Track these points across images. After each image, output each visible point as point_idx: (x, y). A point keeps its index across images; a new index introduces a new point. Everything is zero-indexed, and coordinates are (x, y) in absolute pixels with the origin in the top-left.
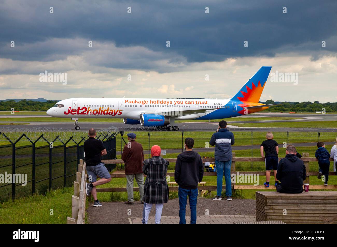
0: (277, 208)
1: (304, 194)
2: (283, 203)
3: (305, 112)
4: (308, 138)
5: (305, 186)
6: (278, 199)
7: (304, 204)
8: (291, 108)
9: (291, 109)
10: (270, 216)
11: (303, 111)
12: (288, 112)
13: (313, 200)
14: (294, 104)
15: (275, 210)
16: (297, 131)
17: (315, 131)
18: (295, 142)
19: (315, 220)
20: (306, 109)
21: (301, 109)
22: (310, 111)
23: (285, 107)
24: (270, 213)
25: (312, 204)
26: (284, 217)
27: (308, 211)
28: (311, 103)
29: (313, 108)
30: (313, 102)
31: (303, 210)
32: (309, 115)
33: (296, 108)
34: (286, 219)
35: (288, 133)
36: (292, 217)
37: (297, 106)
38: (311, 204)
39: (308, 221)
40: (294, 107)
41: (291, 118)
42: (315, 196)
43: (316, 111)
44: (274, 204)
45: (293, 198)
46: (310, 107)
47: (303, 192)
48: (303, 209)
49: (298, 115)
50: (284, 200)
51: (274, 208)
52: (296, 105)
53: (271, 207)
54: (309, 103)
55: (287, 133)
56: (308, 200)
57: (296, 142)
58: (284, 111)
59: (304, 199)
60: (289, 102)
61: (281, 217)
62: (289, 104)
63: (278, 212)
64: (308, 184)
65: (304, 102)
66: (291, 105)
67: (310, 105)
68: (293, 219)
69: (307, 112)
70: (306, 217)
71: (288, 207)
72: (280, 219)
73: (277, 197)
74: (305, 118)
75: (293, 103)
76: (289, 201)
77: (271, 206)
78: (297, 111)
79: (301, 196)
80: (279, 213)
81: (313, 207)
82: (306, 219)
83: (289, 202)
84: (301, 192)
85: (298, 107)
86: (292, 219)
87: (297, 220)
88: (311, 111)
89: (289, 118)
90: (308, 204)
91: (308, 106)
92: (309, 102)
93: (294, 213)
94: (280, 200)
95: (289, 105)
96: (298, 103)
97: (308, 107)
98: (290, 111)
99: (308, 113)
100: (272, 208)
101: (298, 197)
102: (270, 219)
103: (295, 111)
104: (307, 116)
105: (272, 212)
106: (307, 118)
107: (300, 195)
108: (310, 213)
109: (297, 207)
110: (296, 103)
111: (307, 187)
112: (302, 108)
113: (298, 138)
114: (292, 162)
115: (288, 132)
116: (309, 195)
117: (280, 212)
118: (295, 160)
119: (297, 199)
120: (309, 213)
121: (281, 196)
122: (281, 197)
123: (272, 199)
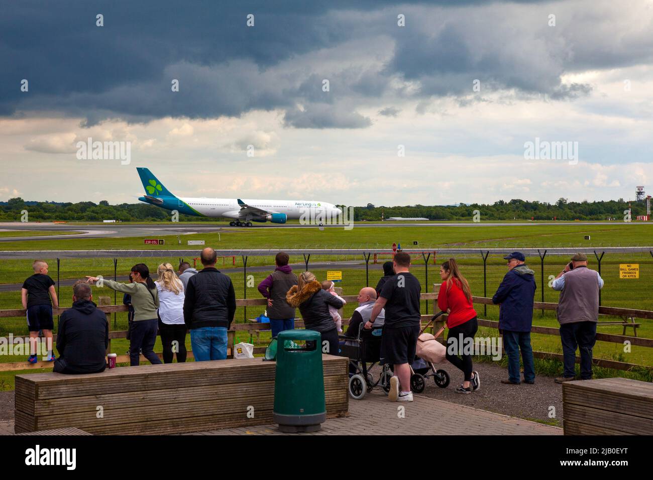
0: (59, 402)
1: (107, 373)
2: (70, 393)
3: (84, 221)
4: (91, 270)
5: (109, 358)
6: (60, 386)
7: (108, 392)
8: (57, 214)
9: (57, 216)
10: (44, 420)
11: (80, 219)
12: (52, 221)
13: (125, 383)
14: (62, 206)
15: (54, 408)
16: (76, 256)
17: (108, 256)
18: (69, 278)
19: (127, 419)
20: (85, 215)
21: (76, 215)
22: (92, 219)
23: (46, 212)
24: (44, 414)
25: (123, 391)
26: (71, 420)
27: (115, 405)
28: (94, 205)
29: (97, 213)
30: (98, 203)
31: (106, 403)
32: (92, 227)
33: (67, 213)
34: (75, 422)
35: (59, 261)
36: (85, 418)
37: (69, 210)
38: (121, 391)
39: (114, 423)
40: (63, 211)
41: (59, 233)
42: (128, 375)
43: (104, 218)
44: (53, 397)
45: (88, 381)
46: (93, 212)
47: (107, 369)
48: (106, 401)
49: (72, 227)
50: (71, 388)
51: (52, 403)
52: (66, 208)
53: (46, 403)
54: (91, 204)
55: (56, 262)
56: (115, 384)
57: (71, 277)
58: (44, 219)
59: (109, 382)
60: (53, 203)
61: (65, 421)
62: (52, 205)
63: (58, 410)
64: (114, 355)
65: (81, 203)
66: (56, 207)
67: (93, 208)
68: (88, 421)
69: (87, 221)
70: (110, 416)
71: (79, 401)
72: (63, 423)
73: (57, 383)
74: (84, 233)
75: (60, 203)
76: (81, 388)
77: (47, 401)
78: (69, 219)
79: (103, 378)
80: (61, 413)
81: (124, 397)
82: (110, 418)
83: (80, 391)
84: (102, 371)
85: (70, 212)
86: (85, 421)
87: (94, 423)
88: (95, 219)
89: (54, 233)
90: (115, 392)
91: (88, 209)
92: (90, 202)
93: (89, 410)
94: (63, 388)
95: (54, 209)
96: (70, 204)
97: (88, 213)
98: (56, 219)
99: (89, 224)
100: (49, 404)
101: (97, 379)
102: (44, 425)
103: (65, 219)
104: (89, 229)
105: (48, 411)
106: (88, 233)
107: (101, 376)
108: (119, 407)
109: (95, 399)
110: (66, 203)
111: (114, 359)
112: (77, 213)
113: (74, 270)
114: (87, 314)
115: (59, 258)
116: (117, 375)
117: (64, 410)
118: (90, 311)
119: (96, 383)
120: (116, 407)
121: (65, 380)
122: (66, 382)
123: (49, 387)
